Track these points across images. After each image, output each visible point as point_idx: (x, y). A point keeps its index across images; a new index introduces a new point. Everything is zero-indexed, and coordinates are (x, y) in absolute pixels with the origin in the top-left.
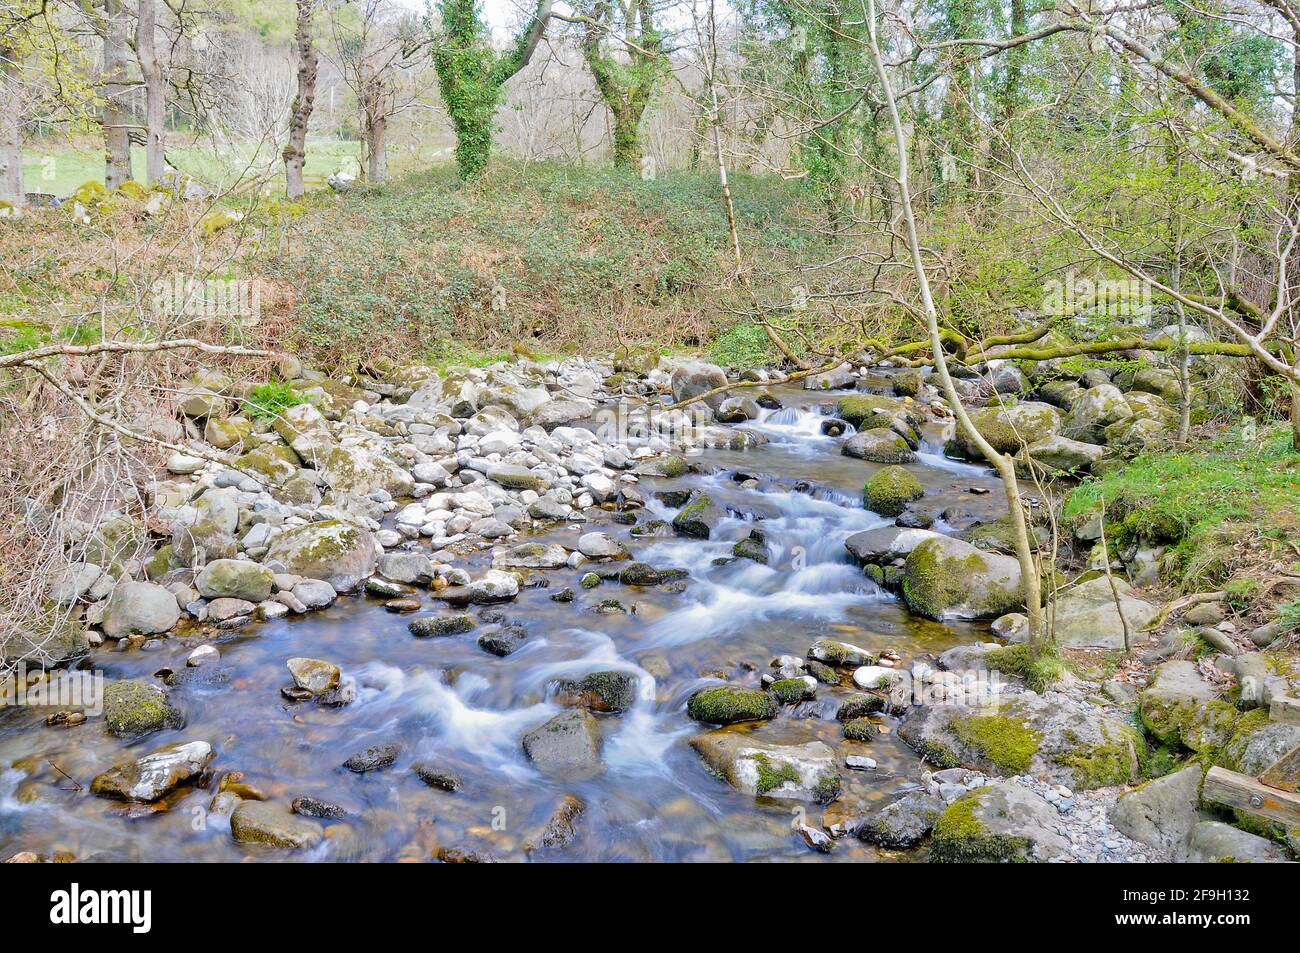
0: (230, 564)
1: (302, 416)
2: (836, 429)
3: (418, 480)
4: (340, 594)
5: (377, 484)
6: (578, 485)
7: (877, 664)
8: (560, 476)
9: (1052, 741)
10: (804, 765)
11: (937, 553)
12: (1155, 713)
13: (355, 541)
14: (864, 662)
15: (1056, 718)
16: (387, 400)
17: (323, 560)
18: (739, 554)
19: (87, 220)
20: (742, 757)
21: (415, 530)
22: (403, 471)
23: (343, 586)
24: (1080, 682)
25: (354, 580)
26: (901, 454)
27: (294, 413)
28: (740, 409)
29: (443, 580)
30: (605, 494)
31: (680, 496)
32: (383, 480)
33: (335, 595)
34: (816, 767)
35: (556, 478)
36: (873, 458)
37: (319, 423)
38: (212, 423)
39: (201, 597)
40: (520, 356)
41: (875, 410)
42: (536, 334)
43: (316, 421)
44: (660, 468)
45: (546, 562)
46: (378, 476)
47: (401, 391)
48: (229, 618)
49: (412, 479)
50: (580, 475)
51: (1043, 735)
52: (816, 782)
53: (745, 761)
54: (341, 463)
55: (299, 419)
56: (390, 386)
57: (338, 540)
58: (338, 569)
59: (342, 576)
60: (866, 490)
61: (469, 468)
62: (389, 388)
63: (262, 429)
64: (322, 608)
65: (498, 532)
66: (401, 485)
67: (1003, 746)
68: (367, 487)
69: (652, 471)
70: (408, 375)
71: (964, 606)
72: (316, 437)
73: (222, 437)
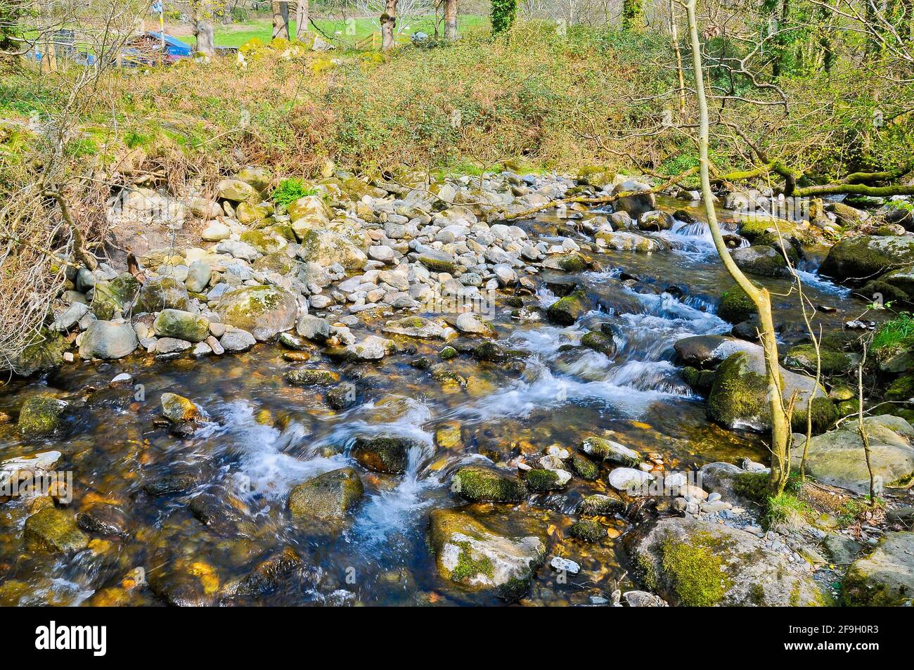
0: (171, 313)
1: (306, 205)
2: (733, 243)
3: (370, 257)
4: (259, 341)
5: (337, 258)
6: (491, 271)
7: (637, 467)
8: (478, 263)
9: (739, 593)
10: (500, 561)
11: (742, 366)
12: (855, 591)
13: (277, 303)
14: (625, 463)
15: (753, 569)
16: (392, 196)
17: (249, 315)
18: (587, 344)
19: (245, 64)
20: (451, 542)
21: (343, 297)
22: (359, 250)
23: (263, 336)
24: (808, 527)
25: (271, 332)
26: (776, 269)
27: (301, 202)
28: (656, 220)
29: (335, 340)
30: (507, 281)
31: (564, 288)
32: (341, 256)
33: (254, 342)
34: (510, 566)
35: (474, 265)
36: (751, 270)
37: (317, 210)
38: (241, 206)
39: (155, 335)
40: (508, 168)
41: (768, 230)
42: (525, 153)
43: (314, 209)
44: (561, 264)
45: (423, 332)
46: (338, 253)
47: (401, 190)
48: (169, 353)
49: (365, 256)
50: (494, 264)
51: (733, 584)
52: (505, 580)
53: (452, 546)
54: (311, 241)
55: (303, 206)
56: (396, 186)
57: (263, 301)
58: (260, 324)
59: (262, 329)
60: (722, 299)
61: (416, 252)
62: (395, 188)
63: (281, 212)
64: (238, 352)
65: (402, 304)
66: (353, 262)
67: (694, 583)
68: (329, 261)
69: (554, 265)
70: (410, 178)
71: (755, 418)
72: (309, 220)
73: (245, 216)
